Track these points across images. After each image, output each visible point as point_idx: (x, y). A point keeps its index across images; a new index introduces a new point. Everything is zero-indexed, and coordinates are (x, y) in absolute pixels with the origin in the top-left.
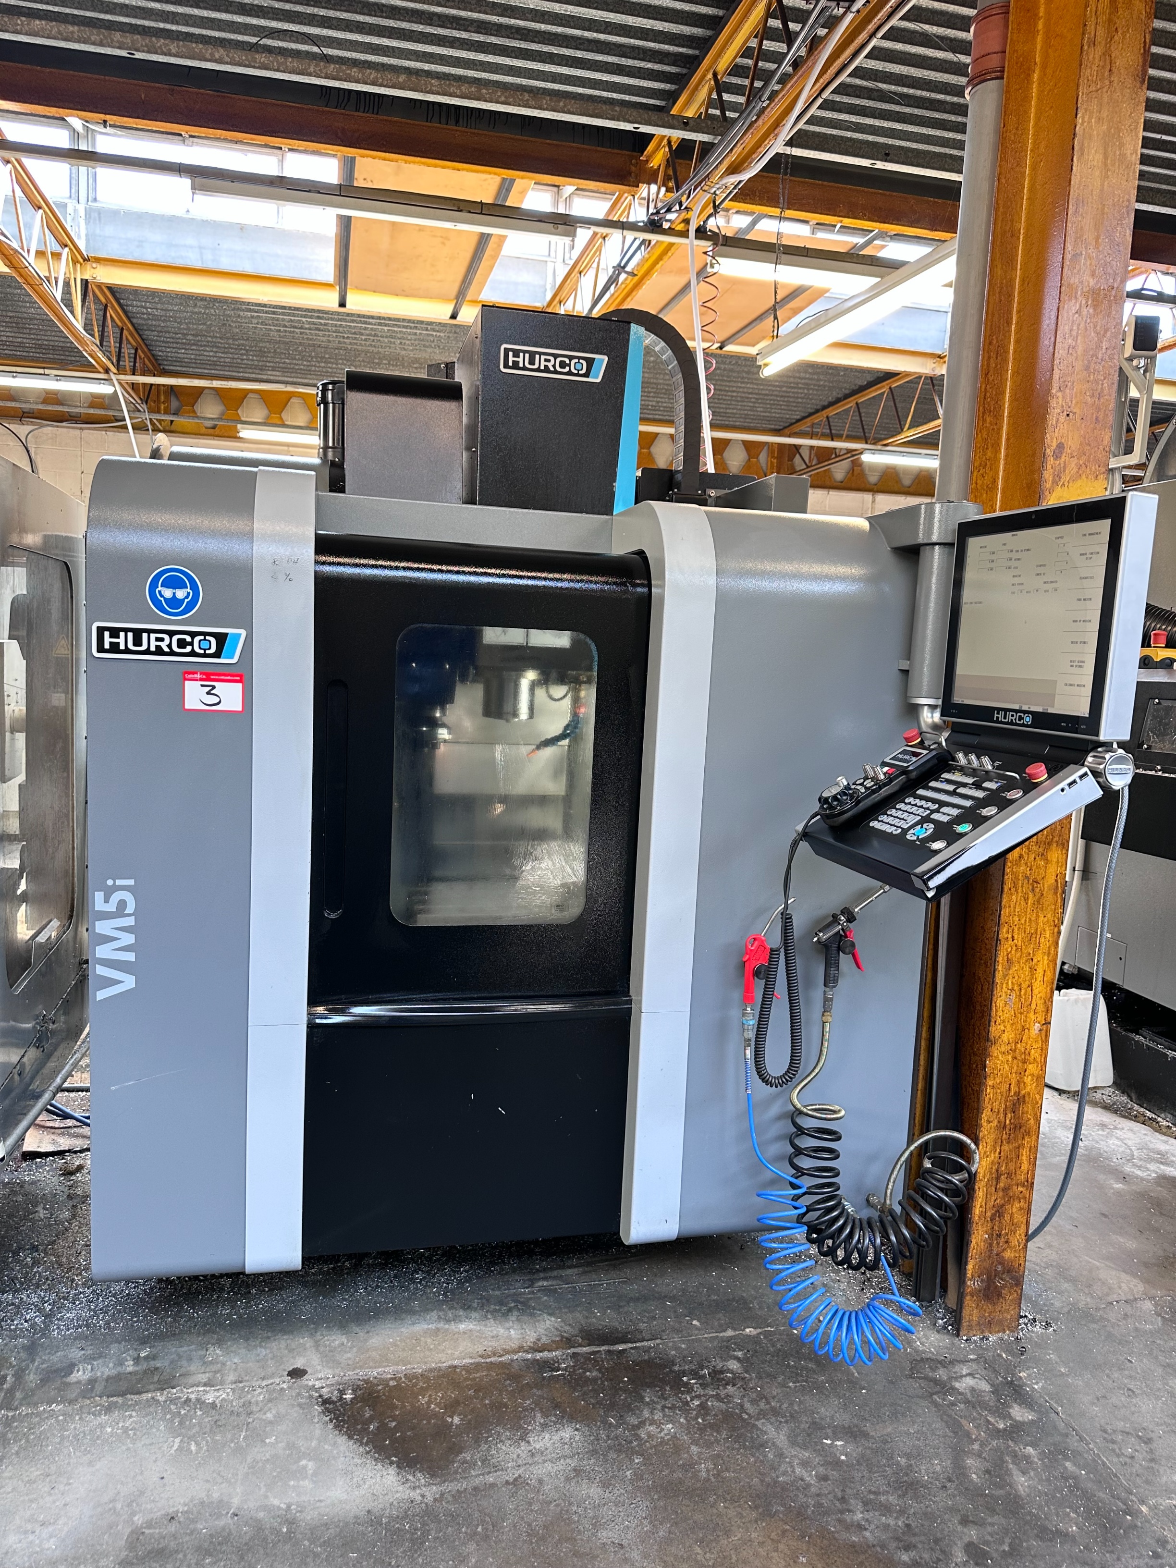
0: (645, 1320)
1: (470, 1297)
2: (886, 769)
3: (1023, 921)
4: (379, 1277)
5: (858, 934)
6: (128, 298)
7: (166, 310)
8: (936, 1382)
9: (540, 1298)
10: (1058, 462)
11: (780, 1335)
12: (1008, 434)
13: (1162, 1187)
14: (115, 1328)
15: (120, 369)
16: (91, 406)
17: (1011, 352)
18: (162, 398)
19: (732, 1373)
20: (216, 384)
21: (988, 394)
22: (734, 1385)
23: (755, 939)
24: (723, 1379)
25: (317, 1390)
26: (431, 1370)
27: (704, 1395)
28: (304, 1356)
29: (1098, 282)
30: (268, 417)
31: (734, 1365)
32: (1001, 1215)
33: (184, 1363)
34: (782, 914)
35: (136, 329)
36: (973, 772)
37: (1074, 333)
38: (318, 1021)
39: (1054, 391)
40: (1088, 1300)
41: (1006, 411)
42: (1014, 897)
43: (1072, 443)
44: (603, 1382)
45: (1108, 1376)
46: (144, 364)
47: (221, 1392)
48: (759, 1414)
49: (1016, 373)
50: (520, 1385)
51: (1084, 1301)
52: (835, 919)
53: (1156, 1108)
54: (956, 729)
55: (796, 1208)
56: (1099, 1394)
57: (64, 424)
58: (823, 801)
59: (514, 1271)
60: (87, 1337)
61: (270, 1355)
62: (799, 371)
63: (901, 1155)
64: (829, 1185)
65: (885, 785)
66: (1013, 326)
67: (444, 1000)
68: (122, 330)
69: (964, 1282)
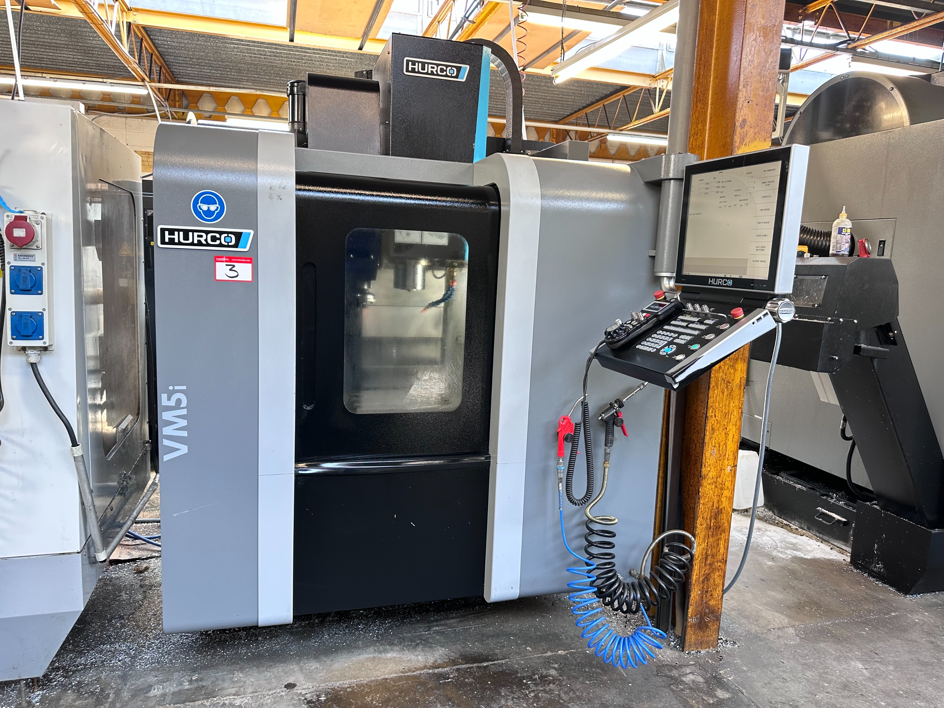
0: (498, 648)
1: (392, 638)
2: (644, 314)
3: (721, 406)
4: (336, 628)
5: (625, 415)
6: (156, 35)
7: (180, 43)
8: (672, 678)
9: (435, 637)
10: (742, 131)
11: (579, 654)
12: (711, 115)
13: (795, 563)
14: (175, 663)
15: (152, 80)
16: (133, 102)
17: (713, 65)
18: (177, 98)
19: (552, 677)
20: (212, 89)
21: (699, 91)
22: (554, 684)
23: (564, 419)
24: (547, 680)
25: (303, 696)
26: (372, 681)
27: (536, 690)
28: (294, 676)
29: (766, 22)
30: (244, 111)
31: (553, 672)
32: (708, 580)
33: (220, 682)
34: (582, 403)
35: (161, 55)
36: (697, 315)
37: (752, 53)
38: (300, 472)
39: (740, 88)
40: (757, 628)
41: (710, 101)
42: (716, 392)
43: (751, 120)
44: (476, 685)
45: (770, 671)
46: (166, 77)
47: (244, 699)
48: (570, 700)
49: (716, 78)
50: (426, 688)
51: (754, 629)
52: (612, 406)
53: (789, 519)
54: (684, 290)
55: (589, 577)
56: (766, 682)
57: (115, 114)
58: (607, 334)
59: (418, 621)
60: (158, 669)
61: (273, 676)
62: (569, 85)
63: (650, 545)
64: (609, 563)
65: (644, 324)
66: (714, 49)
67: (377, 459)
68: (152, 54)
69: (687, 620)
